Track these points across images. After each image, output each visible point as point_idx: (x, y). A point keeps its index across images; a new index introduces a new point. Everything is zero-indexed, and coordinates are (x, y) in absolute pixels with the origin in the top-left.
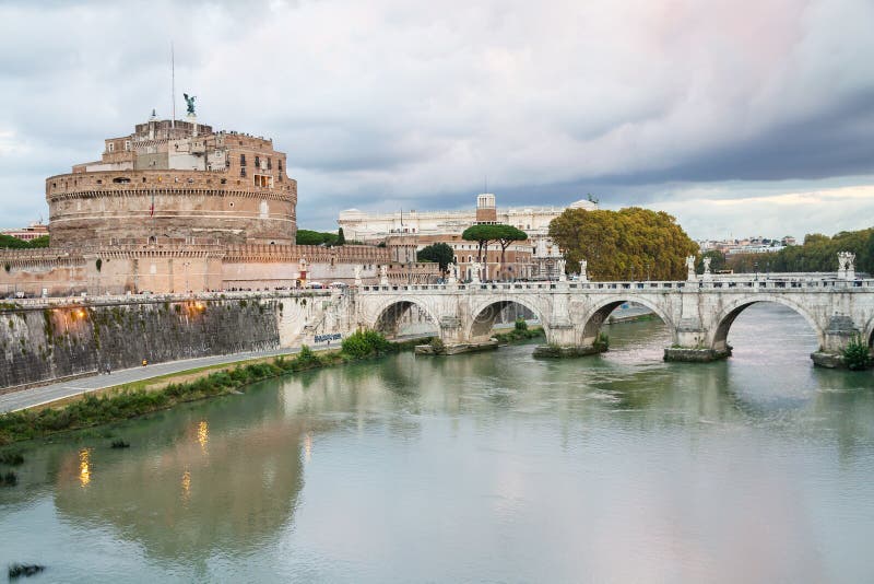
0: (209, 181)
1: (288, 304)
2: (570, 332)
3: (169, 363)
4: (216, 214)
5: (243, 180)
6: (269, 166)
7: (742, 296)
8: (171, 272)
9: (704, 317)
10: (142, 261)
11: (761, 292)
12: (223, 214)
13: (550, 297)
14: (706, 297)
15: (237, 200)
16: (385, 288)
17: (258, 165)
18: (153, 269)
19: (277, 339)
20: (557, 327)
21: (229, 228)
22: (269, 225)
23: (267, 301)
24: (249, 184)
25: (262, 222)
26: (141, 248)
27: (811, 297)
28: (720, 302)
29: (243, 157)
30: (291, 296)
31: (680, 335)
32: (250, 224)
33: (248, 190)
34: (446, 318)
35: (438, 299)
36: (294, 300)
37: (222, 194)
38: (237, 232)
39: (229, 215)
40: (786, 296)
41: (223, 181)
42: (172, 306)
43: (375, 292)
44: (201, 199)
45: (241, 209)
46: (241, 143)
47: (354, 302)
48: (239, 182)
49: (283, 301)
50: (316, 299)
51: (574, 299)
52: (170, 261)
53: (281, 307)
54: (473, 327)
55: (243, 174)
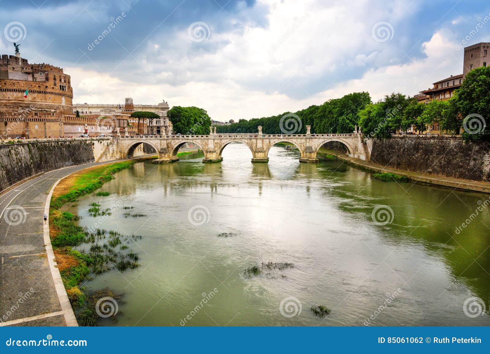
0: (39, 87)
1: (96, 142)
2: (215, 154)
3: (62, 169)
4: (43, 102)
5: (55, 87)
6: (65, 81)
7: (277, 140)
8: (45, 129)
9: (264, 147)
10: (31, 124)
11: (283, 138)
12: (46, 102)
13: (206, 141)
14: (265, 140)
15: (53, 96)
16: (127, 137)
17: (60, 80)
18: (37, 127)
19: (93, 158)
20: (210, 152)
21: (49, 109)
22: (66, 108)
23: (89, 141)
24: (57, 90)
25: (63, 107)
26: (30, 117)
27: (299, 140)
28: (270, 142)
29: (55, 76)
30: (97, 140)
31: (256, 154)
32: (58, 108)
33: (57, 92)
34: (162, 149)
35: (159, 141)
36: (97, 141)
37: (45, 93)
38: (53, 111)
39: (49, 103)
40: (292, 140)
41: (47, 87)
42: (59, 143)
43: (126, 139)
44: (35, 95)
45: (55, 100)
46: (51, 70)
47: (118, 143)
48: (53, 88)
49: (94, 142)
50: (105, 141)
51: (216, 141)
52: (45, 124)
53: (93, 144)
54: (173, 152)
55: (55, 85)
